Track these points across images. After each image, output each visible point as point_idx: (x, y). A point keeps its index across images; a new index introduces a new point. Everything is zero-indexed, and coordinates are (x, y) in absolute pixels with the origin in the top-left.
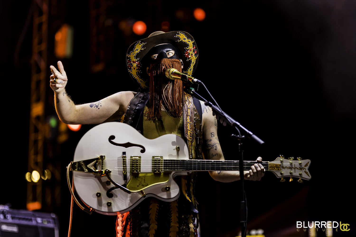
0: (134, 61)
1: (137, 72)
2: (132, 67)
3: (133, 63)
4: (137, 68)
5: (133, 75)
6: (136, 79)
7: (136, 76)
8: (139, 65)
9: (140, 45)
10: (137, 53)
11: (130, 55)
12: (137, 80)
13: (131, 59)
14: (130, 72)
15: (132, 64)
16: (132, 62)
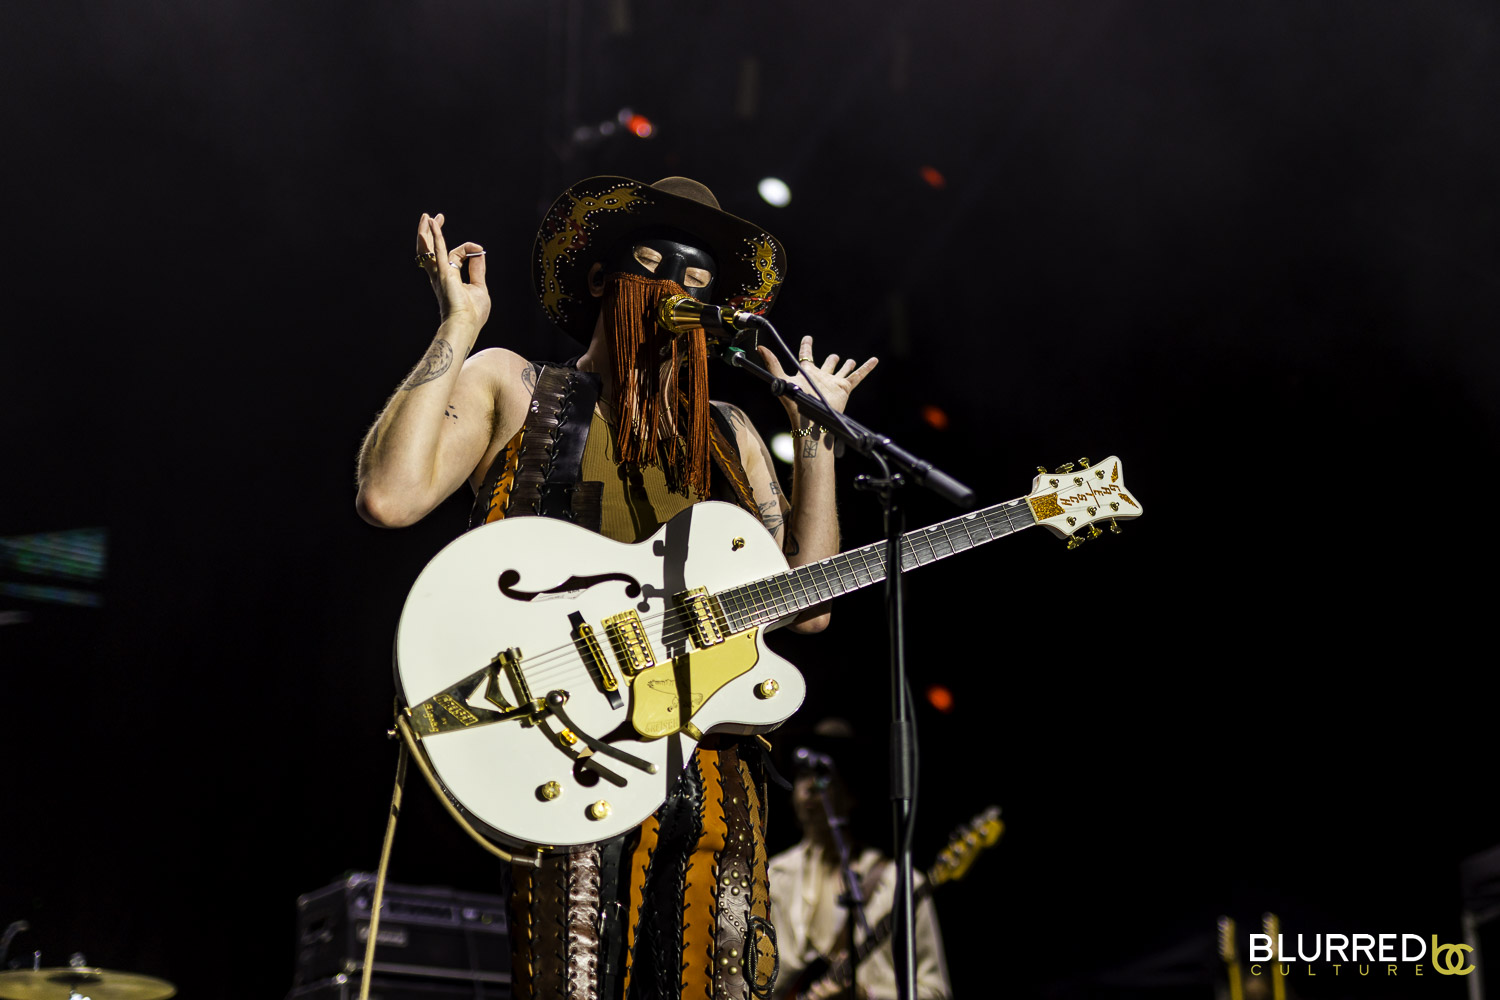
0: (579, 223)
1: (562, 255)
2: (558, 232)
3: (568, 225)
4: (571, 247)
5: (543, 253)
6: (543, 269)
7: (548, 264)
8: (581, 243)
9: (632, 194)
10: (605, 210)
11: (577, 197)
12: (545, 275)
13: (571, 211)
14: (539, 240)
15: (564, 225)
16: (568, 221)
